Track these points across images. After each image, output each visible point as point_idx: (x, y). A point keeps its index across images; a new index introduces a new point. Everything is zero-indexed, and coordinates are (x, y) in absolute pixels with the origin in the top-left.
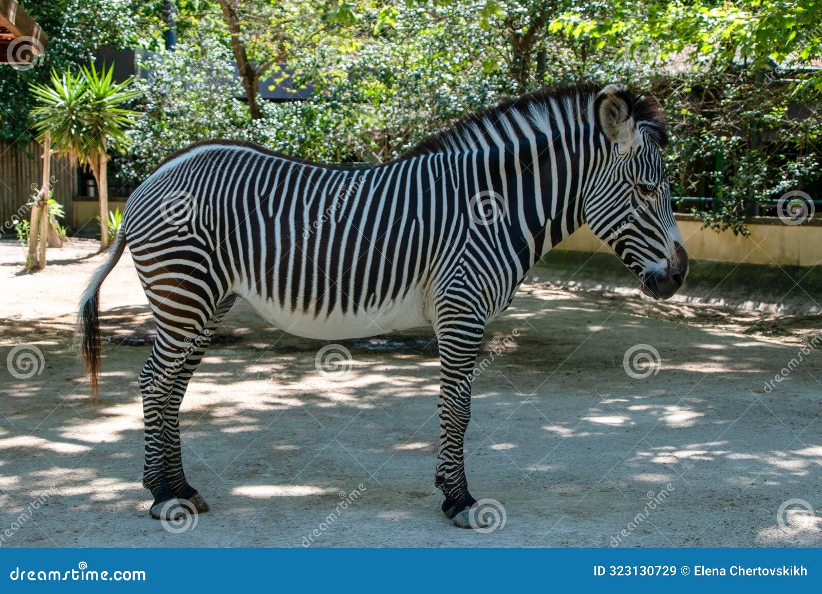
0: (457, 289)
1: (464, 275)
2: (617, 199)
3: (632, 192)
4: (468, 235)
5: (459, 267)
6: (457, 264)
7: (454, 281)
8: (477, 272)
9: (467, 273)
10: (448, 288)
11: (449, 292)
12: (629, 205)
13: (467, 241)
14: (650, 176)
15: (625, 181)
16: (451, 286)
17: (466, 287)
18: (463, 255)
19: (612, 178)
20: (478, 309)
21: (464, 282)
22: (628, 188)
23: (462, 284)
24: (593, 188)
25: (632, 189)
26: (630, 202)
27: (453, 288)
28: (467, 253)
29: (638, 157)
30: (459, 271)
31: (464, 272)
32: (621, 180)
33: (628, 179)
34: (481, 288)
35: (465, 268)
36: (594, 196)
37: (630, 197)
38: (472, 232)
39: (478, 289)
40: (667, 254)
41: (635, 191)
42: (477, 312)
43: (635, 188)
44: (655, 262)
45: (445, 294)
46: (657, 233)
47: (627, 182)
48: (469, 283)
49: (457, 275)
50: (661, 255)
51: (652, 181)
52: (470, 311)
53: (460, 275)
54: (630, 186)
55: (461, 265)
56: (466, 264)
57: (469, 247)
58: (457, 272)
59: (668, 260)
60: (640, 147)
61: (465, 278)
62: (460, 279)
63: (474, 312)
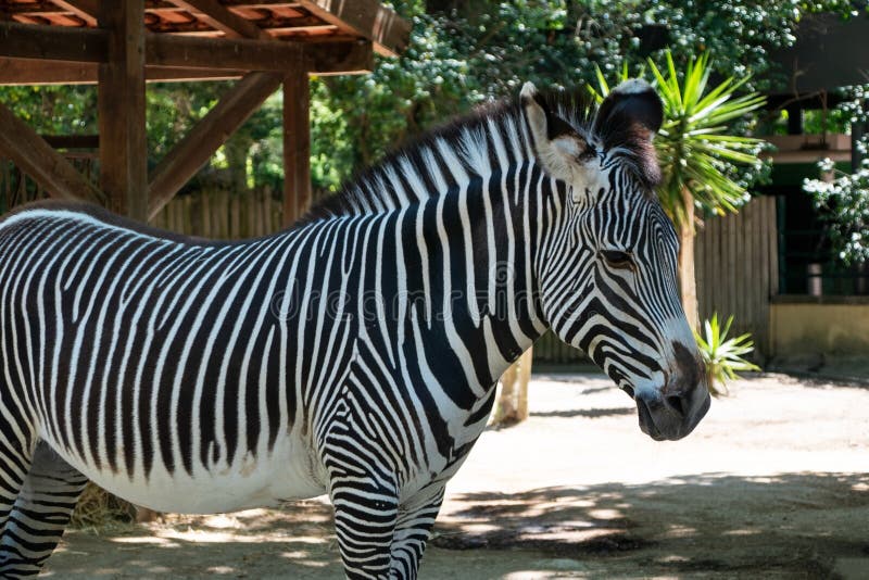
0: (339, 437)
1: (348, 415)
2: (576, 276)
3: (595, 263)
4: (356, 349)
5: (342, 401)
6: (340, 395)
7: (335, 423)
8: (367, 409)
9: (353, 410)
10: (328, 434)
11: (330, 441)
12: (592, 284)
13: (353, 359)
14: (615, 236)
15: (585, 247)
16: (331, 432)
17: (352, 433)
18: (348, 382)
19: (569, 243)
20: (377, 469)
21: (349, 424)
22: (588, 258)
23: (346, 428)
24: (546, 260)
25: (594, 259)
26: (593, 280)
27: (333, 435)
28: (353, 377)
29: (600, 206)
30: (341, 408)
31: (348, 409)
32: (580, 245)
33: (589, 243)
34: (375, 436)
35: (349, 402)
36: (548, 274)
37: (592, 272)
38: (362, 344)
39: (370, 437)
40: (663, 363)
41: (599, 262)
42: (375, 473)
43: (599, 257)
44: (647, 377)
45: (325, 445)
46: (643, 329)
47: (588, 248)
48: (356, 427)
49: (339, 413)
50: (655, 366)
51: (619, 244)
52: (362, 471)
53: (343, 414)
54: (592, 254)
55: (345, 396)
56: (350, 396)
57: (356, 368)
58: (338, 410)
59: (665, 373)
60: (602, 191)
61: (350, 419)
62: (343, 420)
63: (369, 474)
